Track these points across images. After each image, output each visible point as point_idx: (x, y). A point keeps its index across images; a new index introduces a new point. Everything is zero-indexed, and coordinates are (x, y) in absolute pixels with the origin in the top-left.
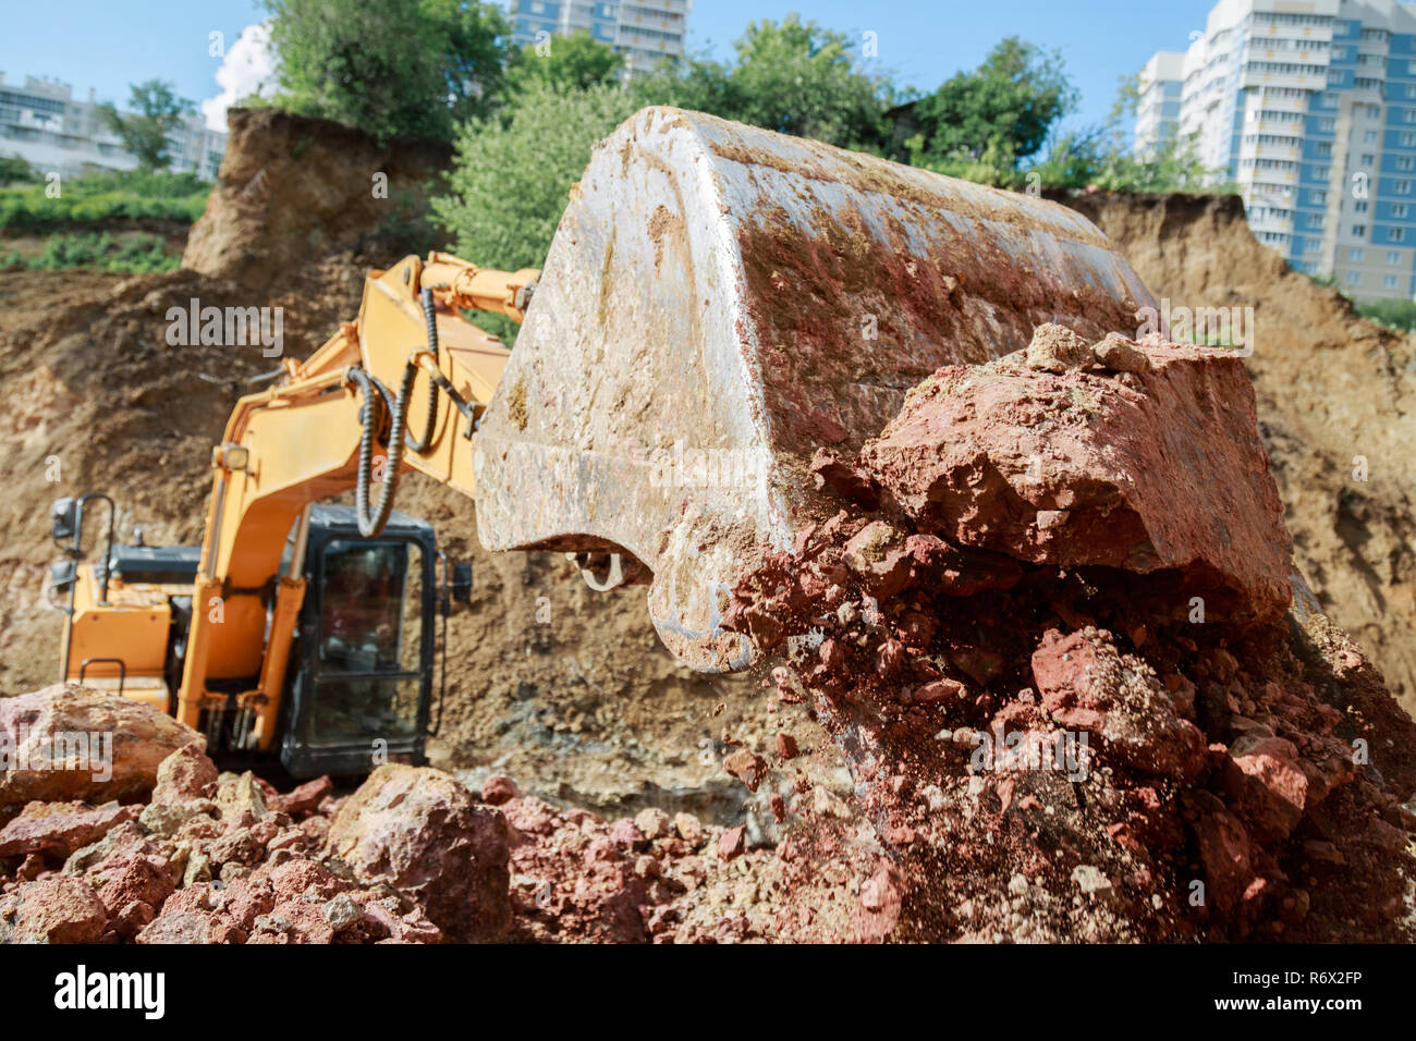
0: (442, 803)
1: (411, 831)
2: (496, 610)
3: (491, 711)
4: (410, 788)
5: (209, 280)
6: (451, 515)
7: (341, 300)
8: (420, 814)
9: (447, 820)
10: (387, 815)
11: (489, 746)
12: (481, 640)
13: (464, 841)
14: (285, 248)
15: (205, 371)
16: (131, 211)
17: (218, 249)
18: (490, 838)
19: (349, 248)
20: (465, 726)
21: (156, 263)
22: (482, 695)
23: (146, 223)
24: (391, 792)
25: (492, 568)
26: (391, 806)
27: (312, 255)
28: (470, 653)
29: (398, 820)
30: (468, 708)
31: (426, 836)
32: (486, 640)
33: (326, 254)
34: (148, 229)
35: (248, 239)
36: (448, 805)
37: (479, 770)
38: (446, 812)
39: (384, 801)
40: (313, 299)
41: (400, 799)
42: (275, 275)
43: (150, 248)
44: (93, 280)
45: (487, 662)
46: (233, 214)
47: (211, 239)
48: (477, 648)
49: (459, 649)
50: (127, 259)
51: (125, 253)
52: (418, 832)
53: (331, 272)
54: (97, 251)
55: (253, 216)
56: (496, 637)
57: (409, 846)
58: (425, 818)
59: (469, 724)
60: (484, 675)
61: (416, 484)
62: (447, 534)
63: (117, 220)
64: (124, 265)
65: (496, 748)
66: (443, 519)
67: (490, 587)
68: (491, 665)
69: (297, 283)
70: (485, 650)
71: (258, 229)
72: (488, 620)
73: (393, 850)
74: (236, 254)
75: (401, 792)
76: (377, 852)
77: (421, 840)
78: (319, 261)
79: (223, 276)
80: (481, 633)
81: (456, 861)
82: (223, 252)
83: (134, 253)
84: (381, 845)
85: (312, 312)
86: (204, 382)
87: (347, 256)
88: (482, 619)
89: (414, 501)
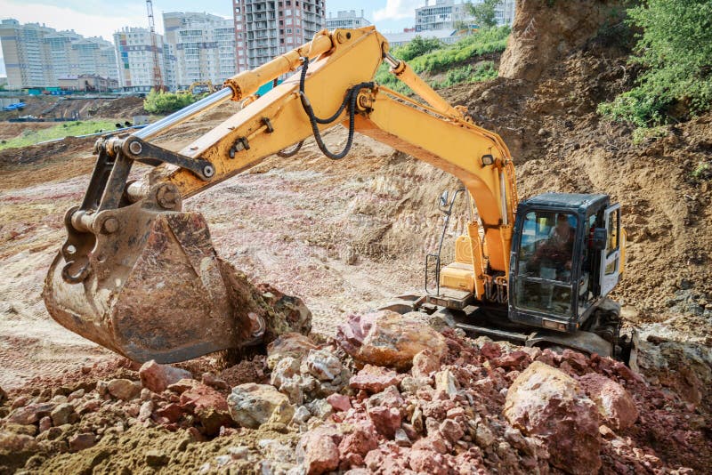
0: (557, 395)
1: (540, 406)
2: (667, 240)
3: (664, 293)
4: (544, 381)
5: (509, 80)
6: (640, 188)
7: (577, 78)
8: (545, 399)
9: (560, 405)
10: (530, 393)
11: (662, 312)
12: (657, 255)
13: (570, 418)
14: (546, 56)
15: (509, 125)
16: (480, 52)
17: (513, 64)
18: (586, 420)
19: (580, 49)
20: (648, 301)
21: (491, 75)
22: (659, 284)
23: (486, 56)
24: (534, 380)
25: (665, 216)
26: (532, 389)
27: (560, 57)
28: (651, 262)
29: (535, 398)
30: (649, 291)
31: (548, 411)
32: (661, 255)
33: (567, 55)
34: (487, 59)
35: (527, 56)
36: (560, 397)
37: (655, 324)
38: (559, 401)
39: (529, 385)
40: (561, 80)
41: (538, 386)
42: (542, 71)
43: (488, 68)
44: (464, 88)
45: (661, 267)
46: (520, 44)
47: (510, 60)
48: (655, 259)
49: (644, 260)
50: (479, 75)
51: (478, 72)
52: (544, 408)
53: (571, 63)
54: (466, 74)
55: (529, 43)
56: (667, 254)
57: (539, 414)
58: (547, 402)
59: (650, 299)
60: (660, 274)
61: (618, 172)
62: (637, 198)
63: (474, 58)
64: (478, 78)
65: (666, 314)
66: (634, 190)
67: (664, 227)
68: (663, 269)
69: (553, 73)
70: (659, 260)
71: (532, 49)
72: (663, 245)
73: (530, 414)
74: (522, 64)
75: (540, 382)
76: (523, 413)
77: (545, 413)
78: (564, 59)
79: (516, 77)
80: (658, 252)
81: (566, 428)
82: (516, 65)
83: (482, 72)
84: (524, 410)
85: (562, 87)
86: (508, 131)
87: (579, 54)
88: (658, 244)
89: (617, 181)
